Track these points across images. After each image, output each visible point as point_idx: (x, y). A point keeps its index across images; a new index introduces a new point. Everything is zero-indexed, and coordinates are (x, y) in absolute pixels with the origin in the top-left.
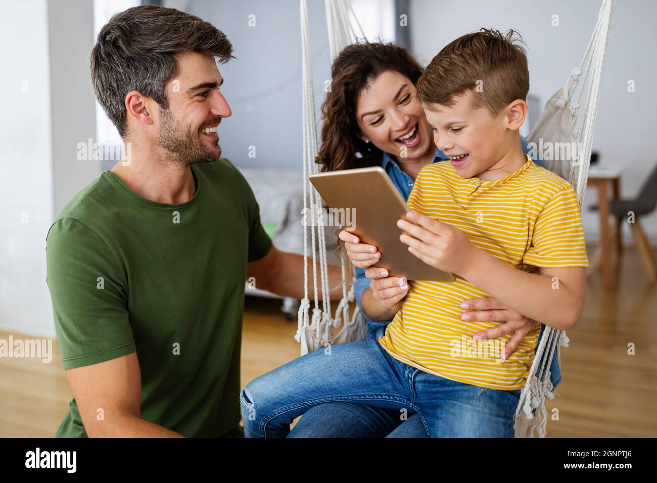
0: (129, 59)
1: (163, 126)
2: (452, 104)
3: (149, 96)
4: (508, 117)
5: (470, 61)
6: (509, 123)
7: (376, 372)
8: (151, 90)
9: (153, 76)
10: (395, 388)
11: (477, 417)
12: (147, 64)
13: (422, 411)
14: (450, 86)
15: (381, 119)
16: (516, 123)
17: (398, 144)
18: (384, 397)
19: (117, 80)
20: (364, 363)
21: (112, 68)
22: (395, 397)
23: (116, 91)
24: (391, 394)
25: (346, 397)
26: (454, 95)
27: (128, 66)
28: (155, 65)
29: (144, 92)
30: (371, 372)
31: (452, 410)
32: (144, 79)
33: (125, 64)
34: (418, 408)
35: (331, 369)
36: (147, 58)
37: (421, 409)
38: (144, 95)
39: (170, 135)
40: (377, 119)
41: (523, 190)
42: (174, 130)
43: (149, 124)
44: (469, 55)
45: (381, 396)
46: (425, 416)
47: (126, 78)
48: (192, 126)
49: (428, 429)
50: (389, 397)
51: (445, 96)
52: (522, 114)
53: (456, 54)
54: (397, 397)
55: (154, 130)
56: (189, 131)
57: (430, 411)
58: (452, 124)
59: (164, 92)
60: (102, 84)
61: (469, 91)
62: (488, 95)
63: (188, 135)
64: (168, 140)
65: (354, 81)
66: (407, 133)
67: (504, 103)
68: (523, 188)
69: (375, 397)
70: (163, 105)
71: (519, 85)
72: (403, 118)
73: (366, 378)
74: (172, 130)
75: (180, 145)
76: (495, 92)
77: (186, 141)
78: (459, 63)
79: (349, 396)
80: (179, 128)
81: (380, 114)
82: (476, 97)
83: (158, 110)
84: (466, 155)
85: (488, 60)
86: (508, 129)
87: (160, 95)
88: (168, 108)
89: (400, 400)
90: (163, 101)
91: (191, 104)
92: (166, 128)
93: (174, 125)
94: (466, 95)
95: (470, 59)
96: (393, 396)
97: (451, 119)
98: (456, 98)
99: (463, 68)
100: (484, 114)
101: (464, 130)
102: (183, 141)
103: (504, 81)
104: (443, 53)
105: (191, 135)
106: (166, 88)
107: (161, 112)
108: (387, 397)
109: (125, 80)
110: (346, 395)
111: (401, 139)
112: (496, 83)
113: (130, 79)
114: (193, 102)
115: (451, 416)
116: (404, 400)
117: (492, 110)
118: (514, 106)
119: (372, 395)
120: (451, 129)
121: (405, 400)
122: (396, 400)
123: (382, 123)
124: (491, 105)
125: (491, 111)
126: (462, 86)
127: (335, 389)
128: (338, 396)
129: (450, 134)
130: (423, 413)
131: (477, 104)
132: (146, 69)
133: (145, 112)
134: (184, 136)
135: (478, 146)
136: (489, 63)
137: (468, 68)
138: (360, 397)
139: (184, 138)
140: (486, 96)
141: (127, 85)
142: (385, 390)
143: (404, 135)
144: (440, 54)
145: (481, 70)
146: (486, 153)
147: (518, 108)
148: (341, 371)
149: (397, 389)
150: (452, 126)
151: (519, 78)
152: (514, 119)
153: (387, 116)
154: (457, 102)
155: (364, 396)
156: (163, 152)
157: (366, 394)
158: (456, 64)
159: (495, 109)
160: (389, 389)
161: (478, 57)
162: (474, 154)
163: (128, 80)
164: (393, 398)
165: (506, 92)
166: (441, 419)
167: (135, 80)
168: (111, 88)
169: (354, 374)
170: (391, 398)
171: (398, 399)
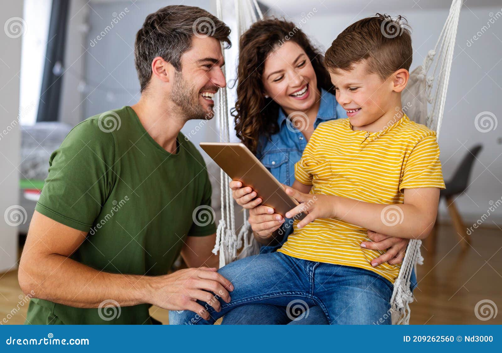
0: (160, 35)
1: (175, 84)
2: (351, 69)
3: (168, 61)
4: (394, 83)
5: (366, 37)
6: (395, 86)
7: (281, 274)
8: (171, 57)
9: (173, 48)
10: (296, 285)
11: (366, 296)
12: (171, 39)
13: (320, 299)
14: (350, 56)
15: (282, 77)
16: (400, 87)
17: (291, 98)
18: (288, 293)
19: (149, 49)
20: (271, 268)
21: (147, 40)
22: (296, 292)
23: (148, 57)
24: (293, 290)
25: (258, 297)
26: (353, 62)
27: (158, 40)
28: (176, 40)
29: (165, 58)
30: (277, 274)
31: (346, 292)
32: (167, 49)
33: (156, 38)
34: (316, 297)
35: (246, 275)
36: (172, 35)
37: (318, 298)
38: (165, 60)
39: (179, 91)
40: (279, 77)
41: (401, 136)
42: (183, 87)
43: (166, 82)
44: (365, 33)
45: (286, 292)
46: (323, 302)
47: (155, 48)
48: (196, 87)
49: (326, 311)
50: (292, 292)
51: (346, 63)
52: (405, 80)
53: (356, 32)
54: (298, 291)
55: (168, 87)
56: (193, 90)
57: (326, 297)
58: (350, 84)
59: (179, 60)
60: (139, 52)
61: (364, 60)
62: (379, 64)
63: (191, 93)
64: (177, 95)
65: (265, 45)
66: (301, 90)
67: (391, 71)
68: (401, 135)
69: (281, 294)
70: (178, 68)
71: (404, 58)
72: (299, 77)
73: (274, 279)
74: (181, 87)
75: (185, 100)
76: (385, 63)
77: (189, 97)
78: (357, 38)
79: (260, 296)
80: (186, 86)
81: (282, 73)
82: (369, 65)
83: (174, 71)
84: (359, 109)
85: (380, 38)
86: (393, 91)
87: (177, 61)
88: (181, 71)
89: (300, 294)
90: (177, 65)
91: (198, 70)
92: (177, 85)
93: (183, 83)
94: (362, 63)
95: (366, 36)
96: (294, 292)
97: (350, 81)
98: (354, 65)
99: (360, 42)
100: (375, 78)
101: (359, 89)
102: (187, 96)
103: (392, 54)
104: (347, 31)
105: (194, 93)
106: (181, 57)
107: (176, 73)
108: (290, 293)
109: (154, 49)
110: (259, 295)
111: (295, 94)
112: (386, 56)
113: (158, 48)
114: (200, 69)
115: (346, 296)
116: (303, 294)
117: (381, 75)
118: (399, 74)
119: (278, 293)
120: (349, 89)
121: (305, 294)
122: (298, 294)
123: (283, 80)
124: (380, 71)
125: (381, 77)
126: (359, 55)
127: (250, 291)
128: (252, 297)
129: (348, 92)
130: (321, 300)
131: (370, 71)
132: (170, 42)
133: (164, 73)
134: (189, 93)
135: (369, 103)
136: (381, 39)
137: (364, 42)
138: (269, 295)
139: (188, 95)
140: (377, 64)
141: (155, 53)
142: (289, 287)
143: (298, 91)
144: (344, 31)
145: (374, 44)
146: (375, 108)
147: (402, 75)
148: (254, 276)
149: (297, 285)
150: (350, 86)
151: (404, 53)
152: (398, 83)
153: (286, 76)
154: (354, 68)
155: (272, 294)
156: (171, 105)
157: (274, 292)
158: (355, 39)
159: (384, 75)
160: (291, 286)
161: (373, 34)
162: (365, 109)
163: (157, 49)
164: (295, 293)
165: (393, 62)
166: (337, 300)
167: (161, 50)
168: (144, 55)
169: (264, 277)
170: (293, 293)
171: (299, 293)
